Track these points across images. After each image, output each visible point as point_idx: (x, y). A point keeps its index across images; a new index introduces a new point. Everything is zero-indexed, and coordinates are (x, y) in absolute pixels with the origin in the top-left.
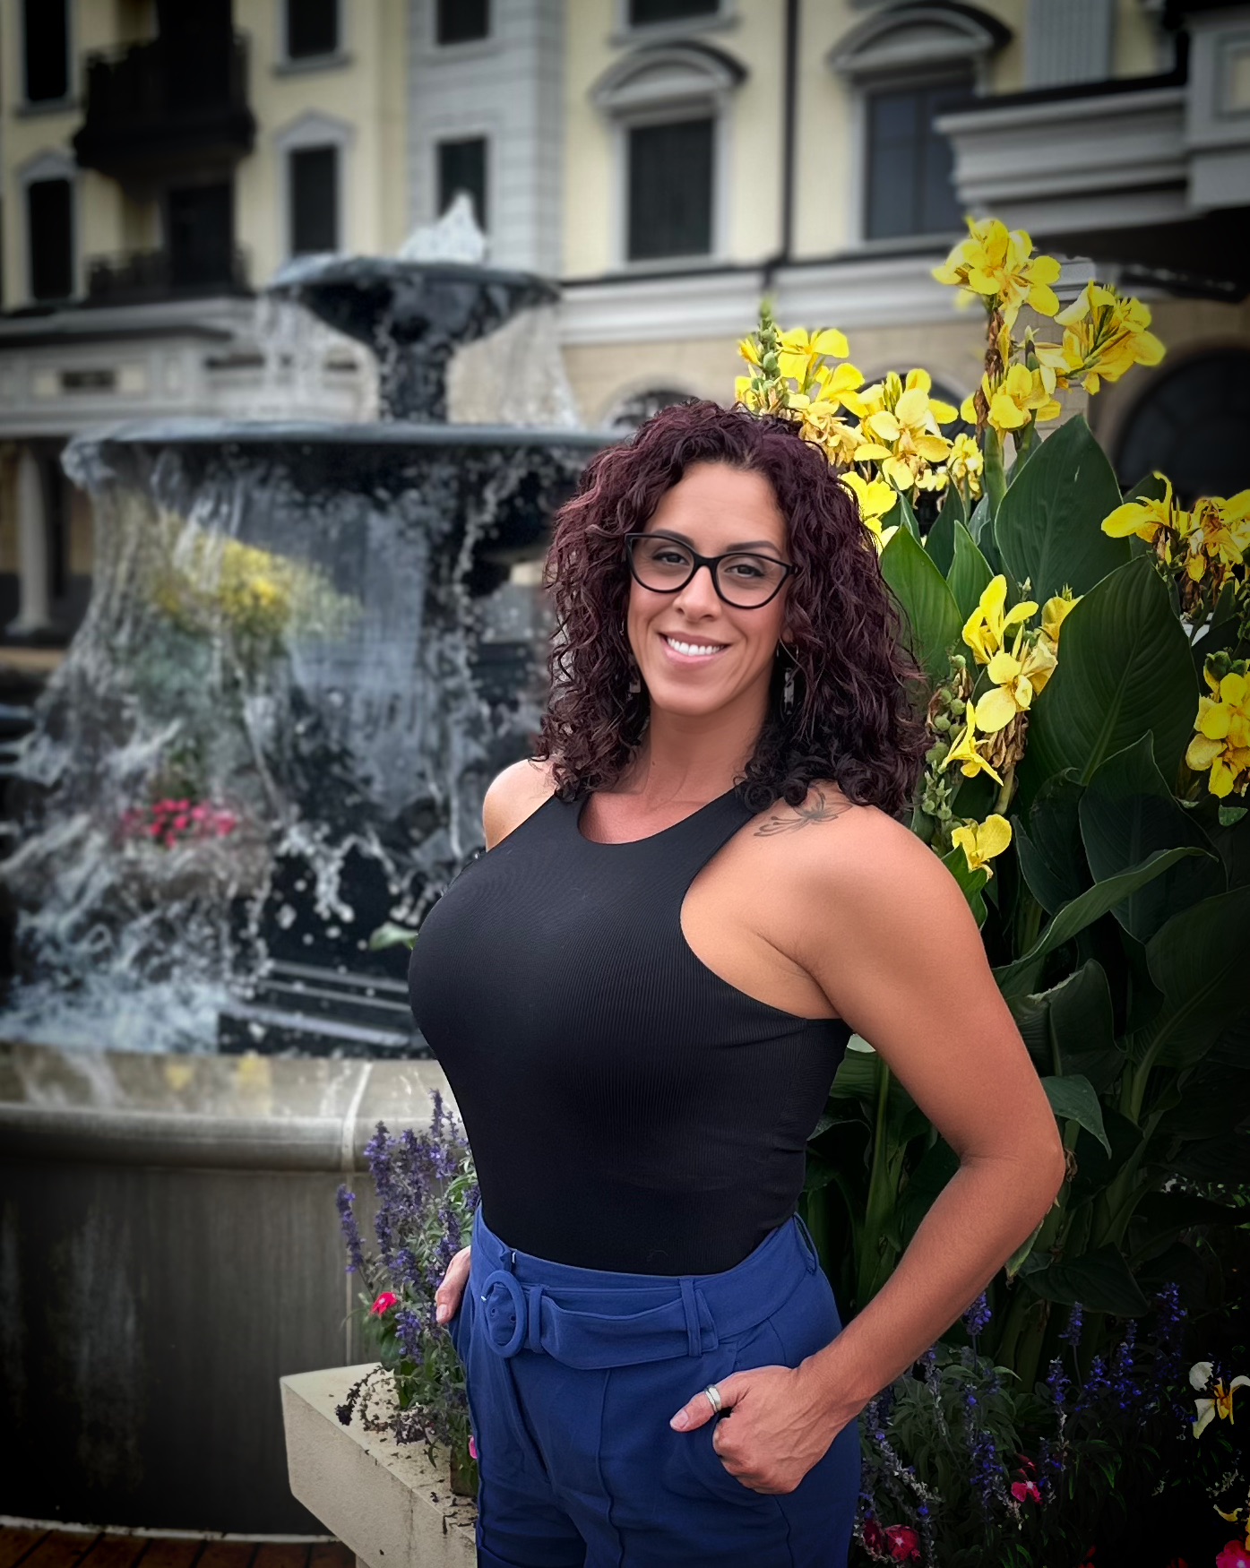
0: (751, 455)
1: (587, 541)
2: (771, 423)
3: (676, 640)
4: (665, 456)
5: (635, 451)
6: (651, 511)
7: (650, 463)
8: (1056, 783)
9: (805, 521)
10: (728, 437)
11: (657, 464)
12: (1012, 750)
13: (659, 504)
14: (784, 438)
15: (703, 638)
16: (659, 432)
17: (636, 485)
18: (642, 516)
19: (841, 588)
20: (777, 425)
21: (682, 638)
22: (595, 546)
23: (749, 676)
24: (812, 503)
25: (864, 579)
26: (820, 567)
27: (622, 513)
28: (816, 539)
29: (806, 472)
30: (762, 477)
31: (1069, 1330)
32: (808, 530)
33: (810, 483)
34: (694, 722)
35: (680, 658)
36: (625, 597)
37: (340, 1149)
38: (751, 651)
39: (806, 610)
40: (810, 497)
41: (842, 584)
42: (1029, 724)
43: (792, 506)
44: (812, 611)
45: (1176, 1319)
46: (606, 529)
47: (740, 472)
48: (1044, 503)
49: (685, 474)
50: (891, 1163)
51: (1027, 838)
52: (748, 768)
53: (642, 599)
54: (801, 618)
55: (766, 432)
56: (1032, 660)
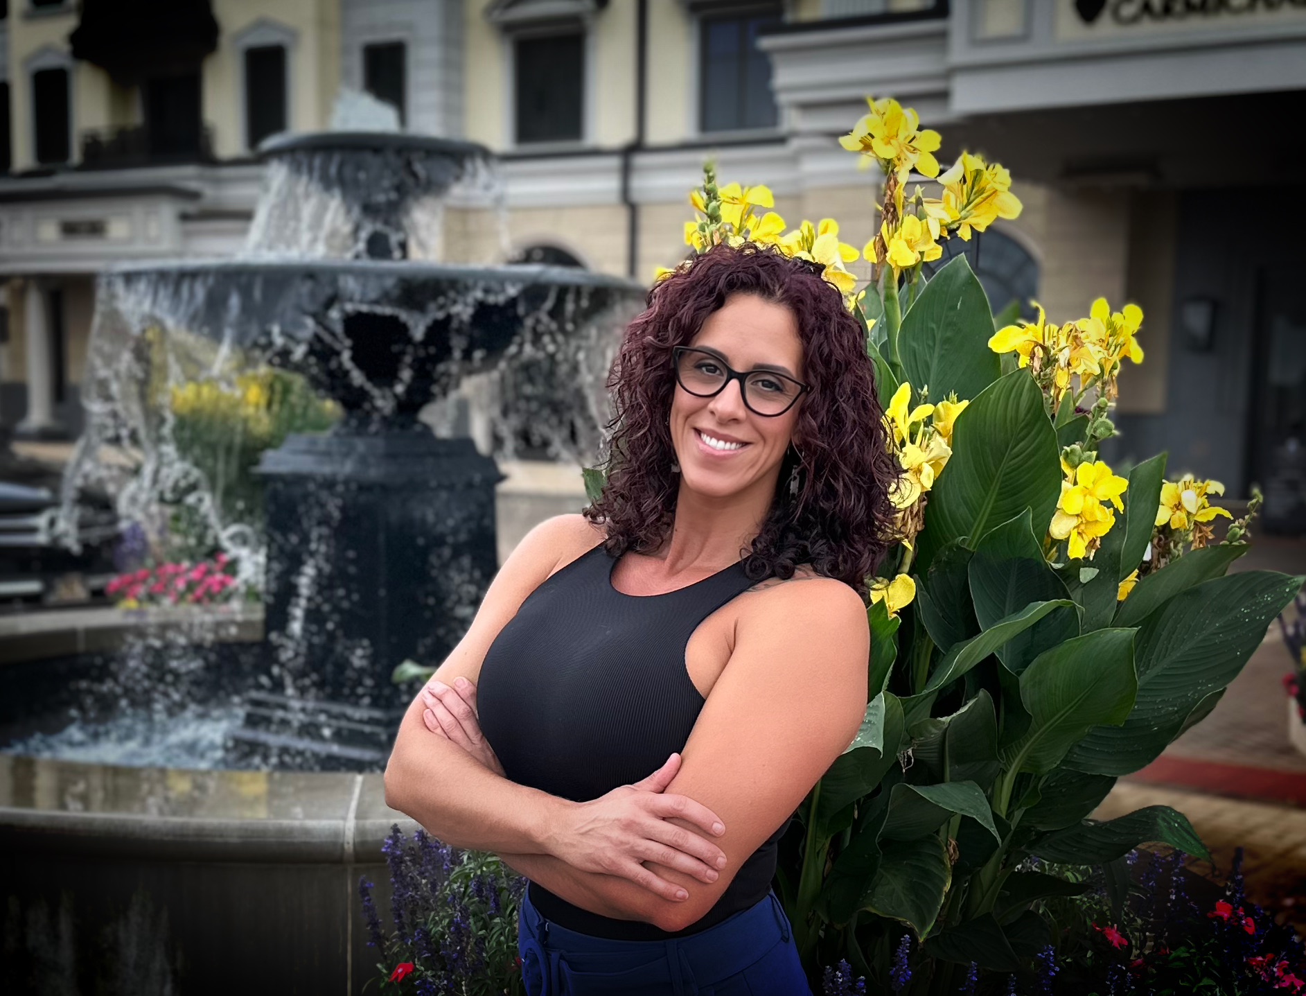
0: (781, 291)
1: (644, 349)
2: (799, 264)
3: (708, 435)
4: (712, 284)
5: (688, 279)
6: (697, 330)
7: (699, 290)
8: (950, 549)
9: (819, 348)
10: (763, 274)
11: (704, 291)
12: (915, 522)
13: (703, 325)
14: (808, 279)
15: (730, 436)
16: (708, 265)
17: (686, 308)
18: (689, 332)
19: (844, 405)
20: (803, 267)
21: (713, 435)
22: (649, 354)
23: (764, 470)
24: (826, 335)
25: (861, 399)
26: (828, 385)
27: (672, 330)
28: (827, 362)
29: (824, 308)
30: (788, 309)
31: (966, 983)
32: (821, 355)
33: (826, 317)
34: (714, 502)
35: (709, 450)
36: (671, 396)
37: (342, 845)
38: (767, 450)
39: (814, 419)
40: (825, 330)
41: (843, 401)
42: (928, 502)
43: (810, 335)
44: (819, 420)
45: (1053, 974)
46: (659, 341)
47: (771, 304)
48: (934, 326)
49: (726, 302)
50: (818, 853)
51: (925, 593)
52: (754, 543)
53: (683, 399)
54: (810, 425)
55: (794, 273)
56: (931, 451)
